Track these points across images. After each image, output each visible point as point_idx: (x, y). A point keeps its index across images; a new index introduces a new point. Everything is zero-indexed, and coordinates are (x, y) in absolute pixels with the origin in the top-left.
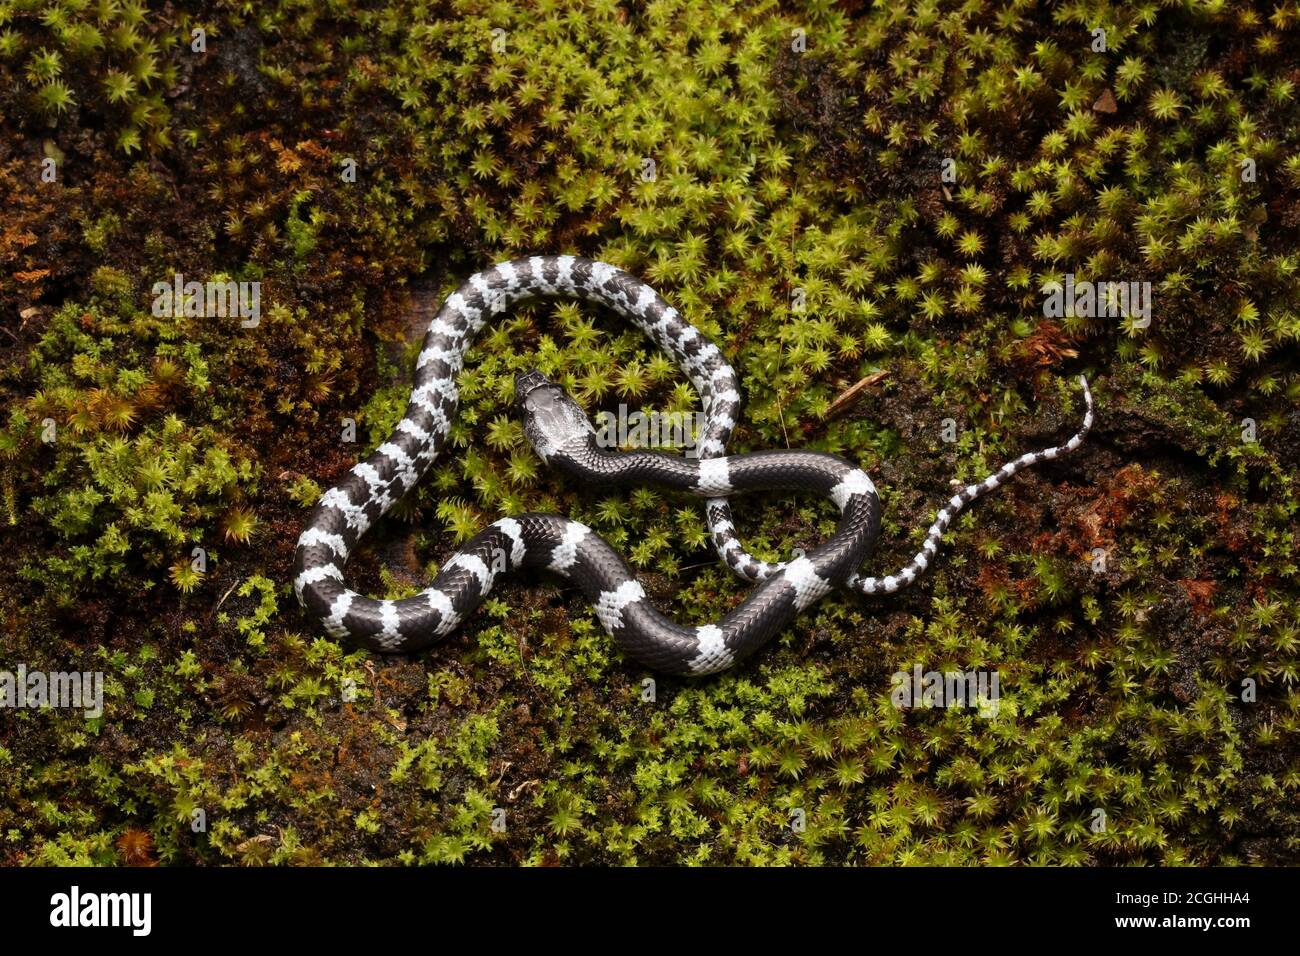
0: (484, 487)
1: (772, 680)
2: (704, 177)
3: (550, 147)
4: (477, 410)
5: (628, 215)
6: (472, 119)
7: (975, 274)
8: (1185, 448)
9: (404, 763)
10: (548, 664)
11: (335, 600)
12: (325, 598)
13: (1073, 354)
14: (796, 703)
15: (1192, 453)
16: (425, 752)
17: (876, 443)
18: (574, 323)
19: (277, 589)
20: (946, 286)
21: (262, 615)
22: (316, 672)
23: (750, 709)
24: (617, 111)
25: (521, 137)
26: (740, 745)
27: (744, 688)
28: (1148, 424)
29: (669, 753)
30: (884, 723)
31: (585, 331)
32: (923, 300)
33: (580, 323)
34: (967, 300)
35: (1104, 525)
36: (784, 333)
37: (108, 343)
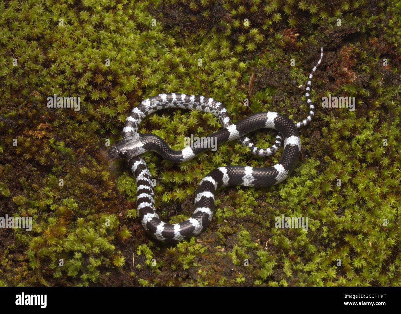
0: (177, 179)
1: (301, 171)
2: (158, 57)
3: (110, 78)
4: (153, 163)
5: (145, 83)
6: (82, 83)
7: (254, 31)
8: (353, 32)
9: (234, 257)
10: (242, 208)
11: (173, 229)
12: (171, 231)
13: (297, 35)
14: (314, 172)
15: (356, 32)
16: (237, 250)
17: (267, 94)
18: (159, 119)
19: (148, 246)
20: (250, 39)
21: (149, 256)
22: (187, 252)
23: (302, 183)
24: (119, 56)
25: (100, 79)
26: (308, 195)
27: (296, 179)
28: (340, 32)
29: (293, 210)
30: (341, 160)
31: (164, 119)
32: (247, 47)
33: (161, 118)
34: (259, 38)
35: (349, 69)
36: (217, 83)
37: (35, 216)
